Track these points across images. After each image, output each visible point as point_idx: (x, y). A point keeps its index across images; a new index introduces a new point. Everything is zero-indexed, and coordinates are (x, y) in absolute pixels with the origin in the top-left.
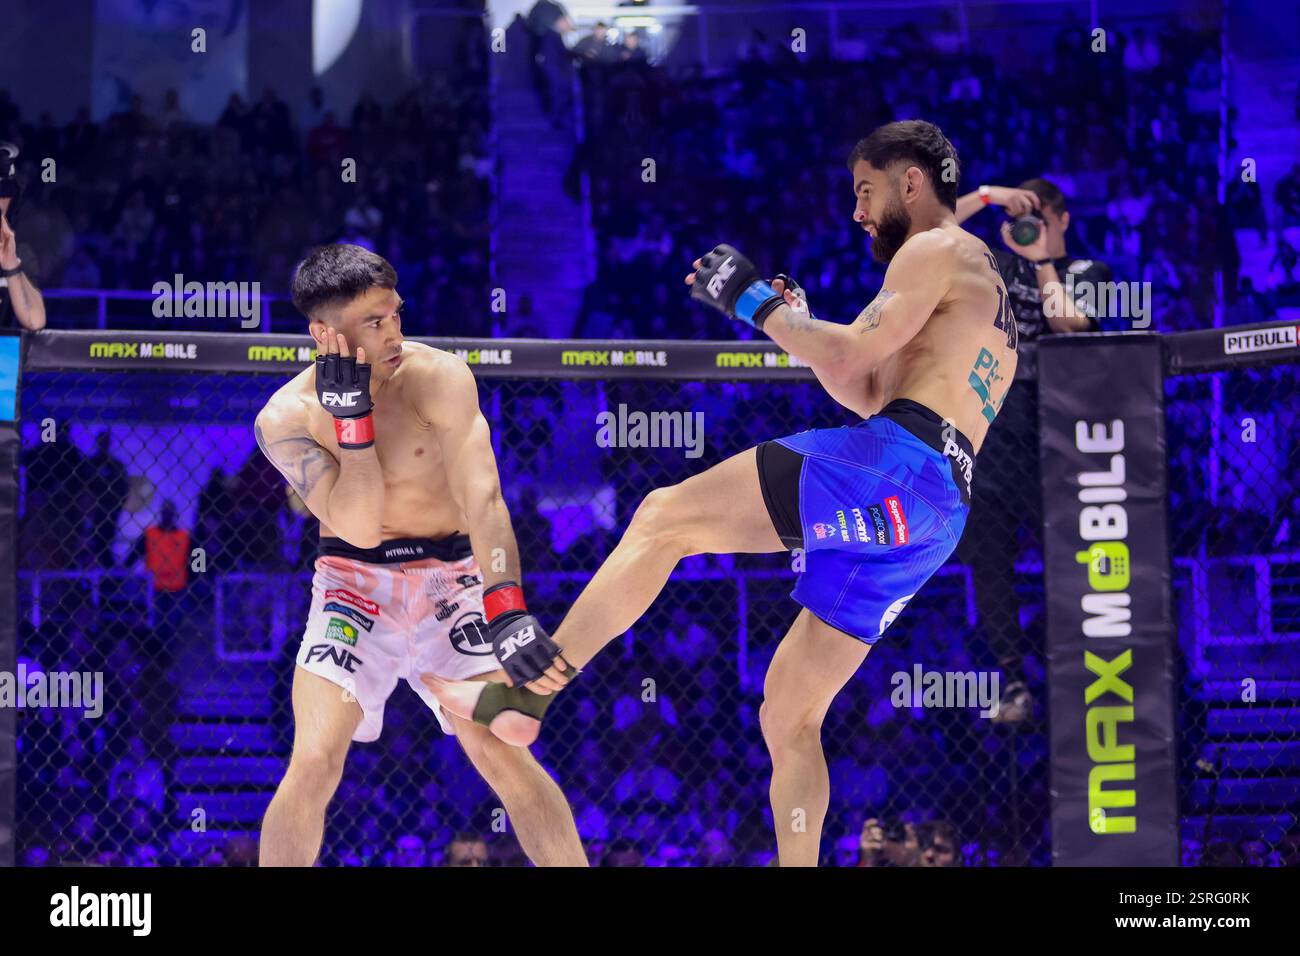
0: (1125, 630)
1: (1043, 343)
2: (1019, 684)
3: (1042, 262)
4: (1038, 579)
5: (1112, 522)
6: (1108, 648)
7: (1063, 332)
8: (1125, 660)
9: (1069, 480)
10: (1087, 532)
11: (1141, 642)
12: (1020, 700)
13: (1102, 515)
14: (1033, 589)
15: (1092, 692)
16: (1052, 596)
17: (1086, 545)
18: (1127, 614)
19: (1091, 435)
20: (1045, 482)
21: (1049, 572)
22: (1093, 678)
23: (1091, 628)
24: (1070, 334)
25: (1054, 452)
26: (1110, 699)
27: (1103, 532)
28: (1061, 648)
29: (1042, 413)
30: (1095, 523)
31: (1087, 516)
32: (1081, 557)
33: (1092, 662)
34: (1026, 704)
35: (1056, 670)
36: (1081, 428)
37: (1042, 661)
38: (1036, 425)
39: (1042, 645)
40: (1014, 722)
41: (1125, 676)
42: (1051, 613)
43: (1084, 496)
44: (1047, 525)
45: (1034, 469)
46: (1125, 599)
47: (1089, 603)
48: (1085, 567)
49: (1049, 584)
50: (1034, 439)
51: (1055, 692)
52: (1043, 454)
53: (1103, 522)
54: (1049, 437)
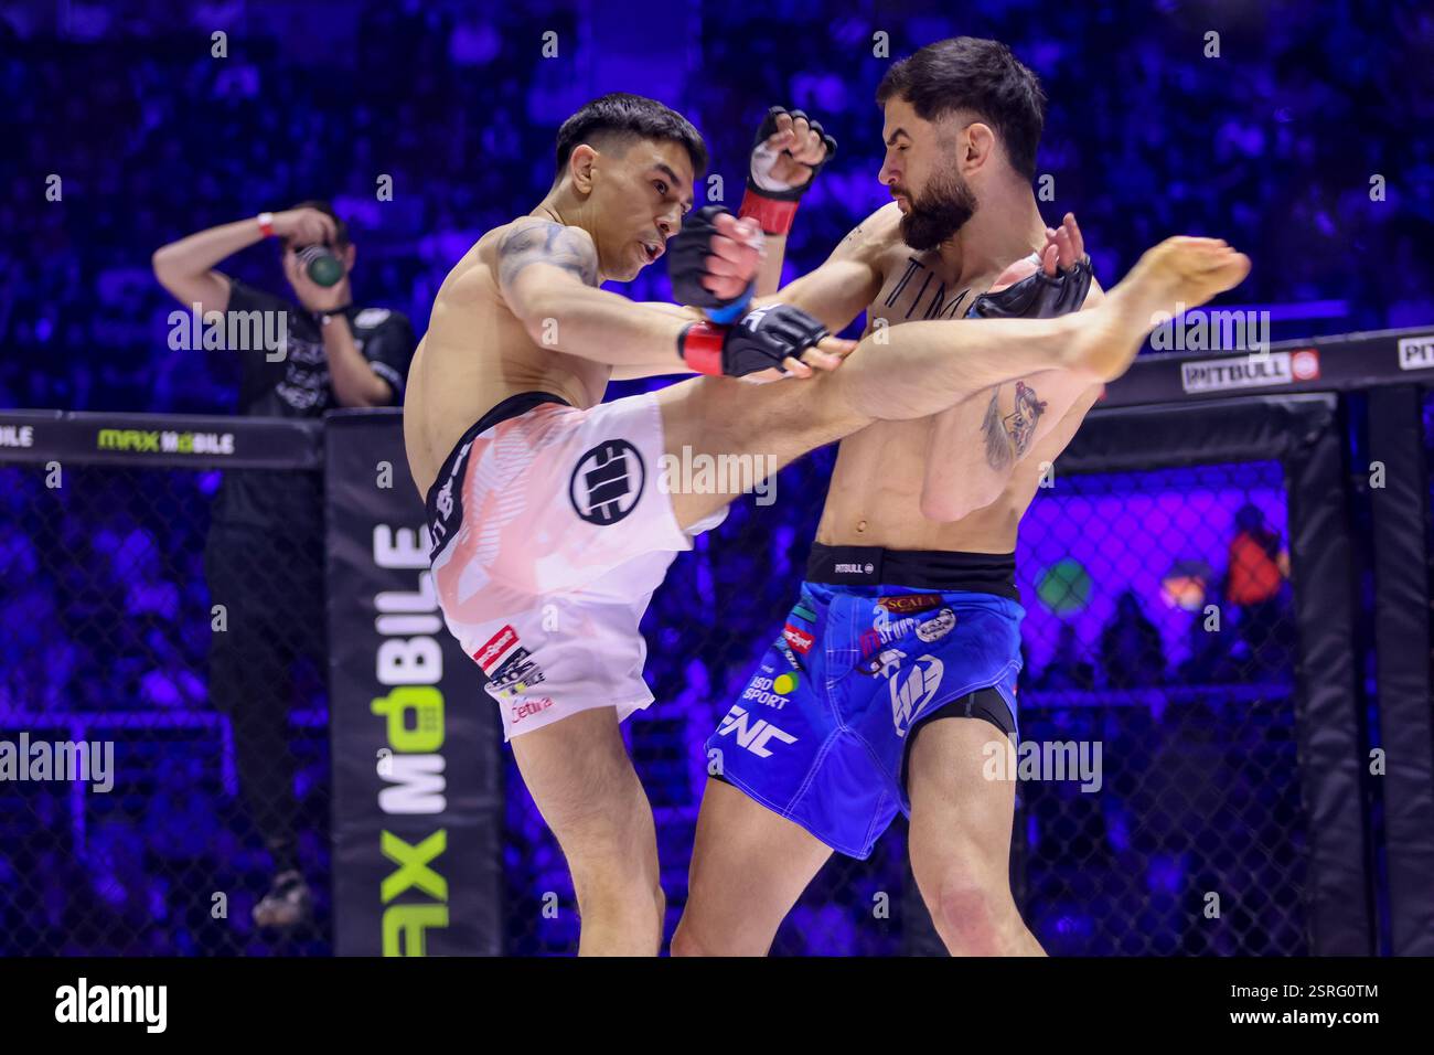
0: (437, 805)
1: (334, 421)
2: (293, 874)
3: (331, 313)
4: (321, 735)
5: (420, 660)
6: (413, 828)
7: (355, 405)
8: (436, 844)
9: (364, 602)
10: (387, 673)
11: (457, 820)
12: (294, 896)
13: (409, 651)
14: (313, 748)
15: (392, 887)
16: (339, 758)
17: (385, 690)
18: (439, 783)
19: (394, 544)
20: (332, 604)
21: (335, 727)
22: (392, 867)
23: (391, 801)
24: (368, 409)
25: (344, 567)
26: (414, 896)
27: (410, 673)
28: (350, 826)
29: (330, 513)
30: (398, 662)
31: (387, 652)
32: (379, 706)
33: (392, 845)
34: (303, 901)
35: (343, 856)
36: (382, 534)
37: (325, 845)
38: (322, 527)
39: (326, 822)
40: (286, 926)
41: (436, 865)
42: (338, 782)
43: (384, 626)
44: (334, 662)
45: (318, 589)
46: (437, 763)
47: (387, 767)
48: (382, 721)
49: (336, 742)
50: (317, 549)
51: (340, 886)
52: (330, 568)
53: (409, 660)
54: (338, 546)
